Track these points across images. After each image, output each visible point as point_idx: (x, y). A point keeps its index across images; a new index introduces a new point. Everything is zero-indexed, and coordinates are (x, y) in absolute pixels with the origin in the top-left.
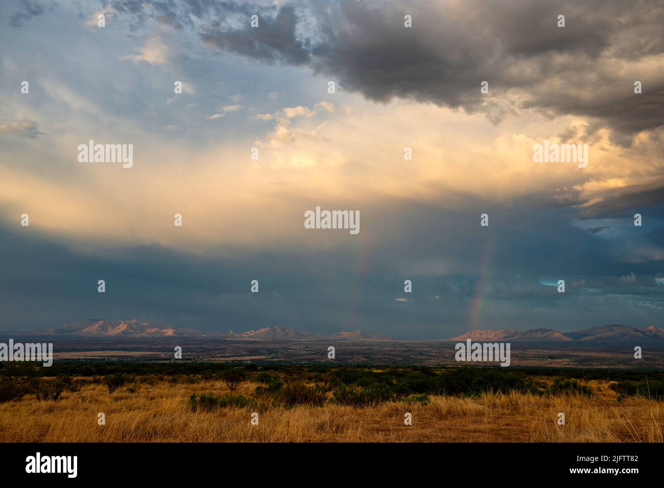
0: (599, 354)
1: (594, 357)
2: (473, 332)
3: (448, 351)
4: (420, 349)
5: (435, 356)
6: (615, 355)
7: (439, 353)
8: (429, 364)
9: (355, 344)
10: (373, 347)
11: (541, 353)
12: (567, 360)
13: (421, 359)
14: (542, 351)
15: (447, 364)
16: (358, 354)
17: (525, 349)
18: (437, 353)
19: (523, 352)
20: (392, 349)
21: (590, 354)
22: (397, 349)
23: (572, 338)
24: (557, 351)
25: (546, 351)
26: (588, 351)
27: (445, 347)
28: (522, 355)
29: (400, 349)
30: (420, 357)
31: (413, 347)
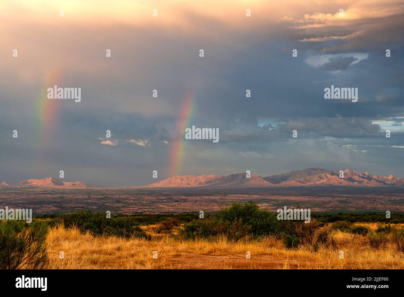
0: (297, 198)
1: (291, 201)
2: (174, 177)
3: (146, 198)
4: (117, 197)
5: (133, 203)
6: (311, 199)
7: (137, 200)
8: (126, 212)
9: (45, 192)
10: (66, 195)
11: (241, 198)
12: (266, 204)
13: (118, 207)
14: (242, 196)
15: (144, 211)
16: (49, 203)
17: (225, 194)
18: (134, 200)
19: (223, 198)
20: (86, 197)
21: (288, 198)
22: (92, 197)
23: (272, 183)
24: (256, 196)
25: (246, 196)
26: (286, 195)
27: (143, 194)
28: (221, 200)
29: (96, 197)
30: (117, 205)
31: (109, 194)
